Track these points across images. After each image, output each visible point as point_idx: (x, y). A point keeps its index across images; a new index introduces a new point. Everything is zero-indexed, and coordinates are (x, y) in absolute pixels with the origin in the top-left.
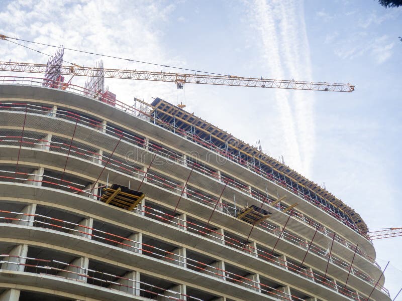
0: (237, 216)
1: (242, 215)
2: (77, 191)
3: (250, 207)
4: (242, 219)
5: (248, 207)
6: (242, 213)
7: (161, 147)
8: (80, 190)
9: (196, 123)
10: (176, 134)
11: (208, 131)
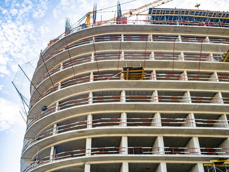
0: (223, 61)
1: (225, 59)
2: (109, 78)
3: (227, 52)
4: (226, 61)
5: (226, 53)
6: (224, 58)
7: (158, 36)
8: (110, 77)
9: (181, 13)
10: (168, 25)
11: (191, 14)
